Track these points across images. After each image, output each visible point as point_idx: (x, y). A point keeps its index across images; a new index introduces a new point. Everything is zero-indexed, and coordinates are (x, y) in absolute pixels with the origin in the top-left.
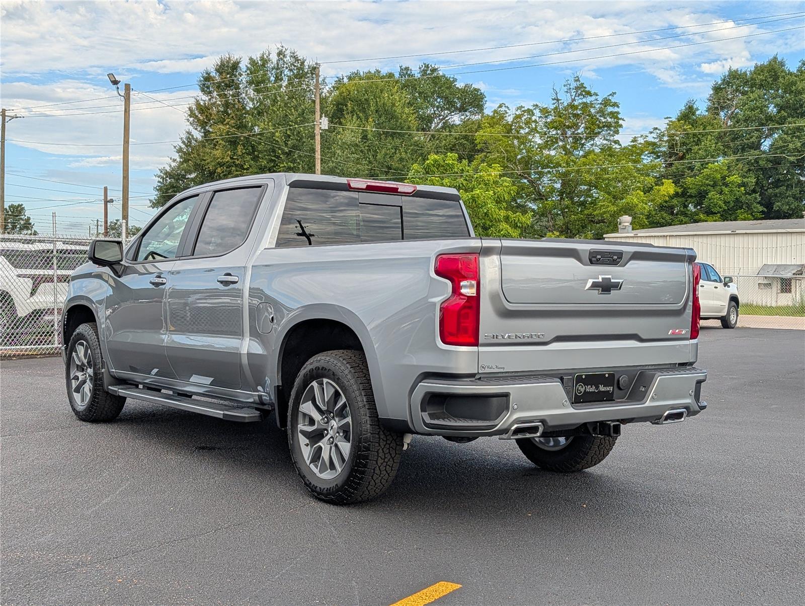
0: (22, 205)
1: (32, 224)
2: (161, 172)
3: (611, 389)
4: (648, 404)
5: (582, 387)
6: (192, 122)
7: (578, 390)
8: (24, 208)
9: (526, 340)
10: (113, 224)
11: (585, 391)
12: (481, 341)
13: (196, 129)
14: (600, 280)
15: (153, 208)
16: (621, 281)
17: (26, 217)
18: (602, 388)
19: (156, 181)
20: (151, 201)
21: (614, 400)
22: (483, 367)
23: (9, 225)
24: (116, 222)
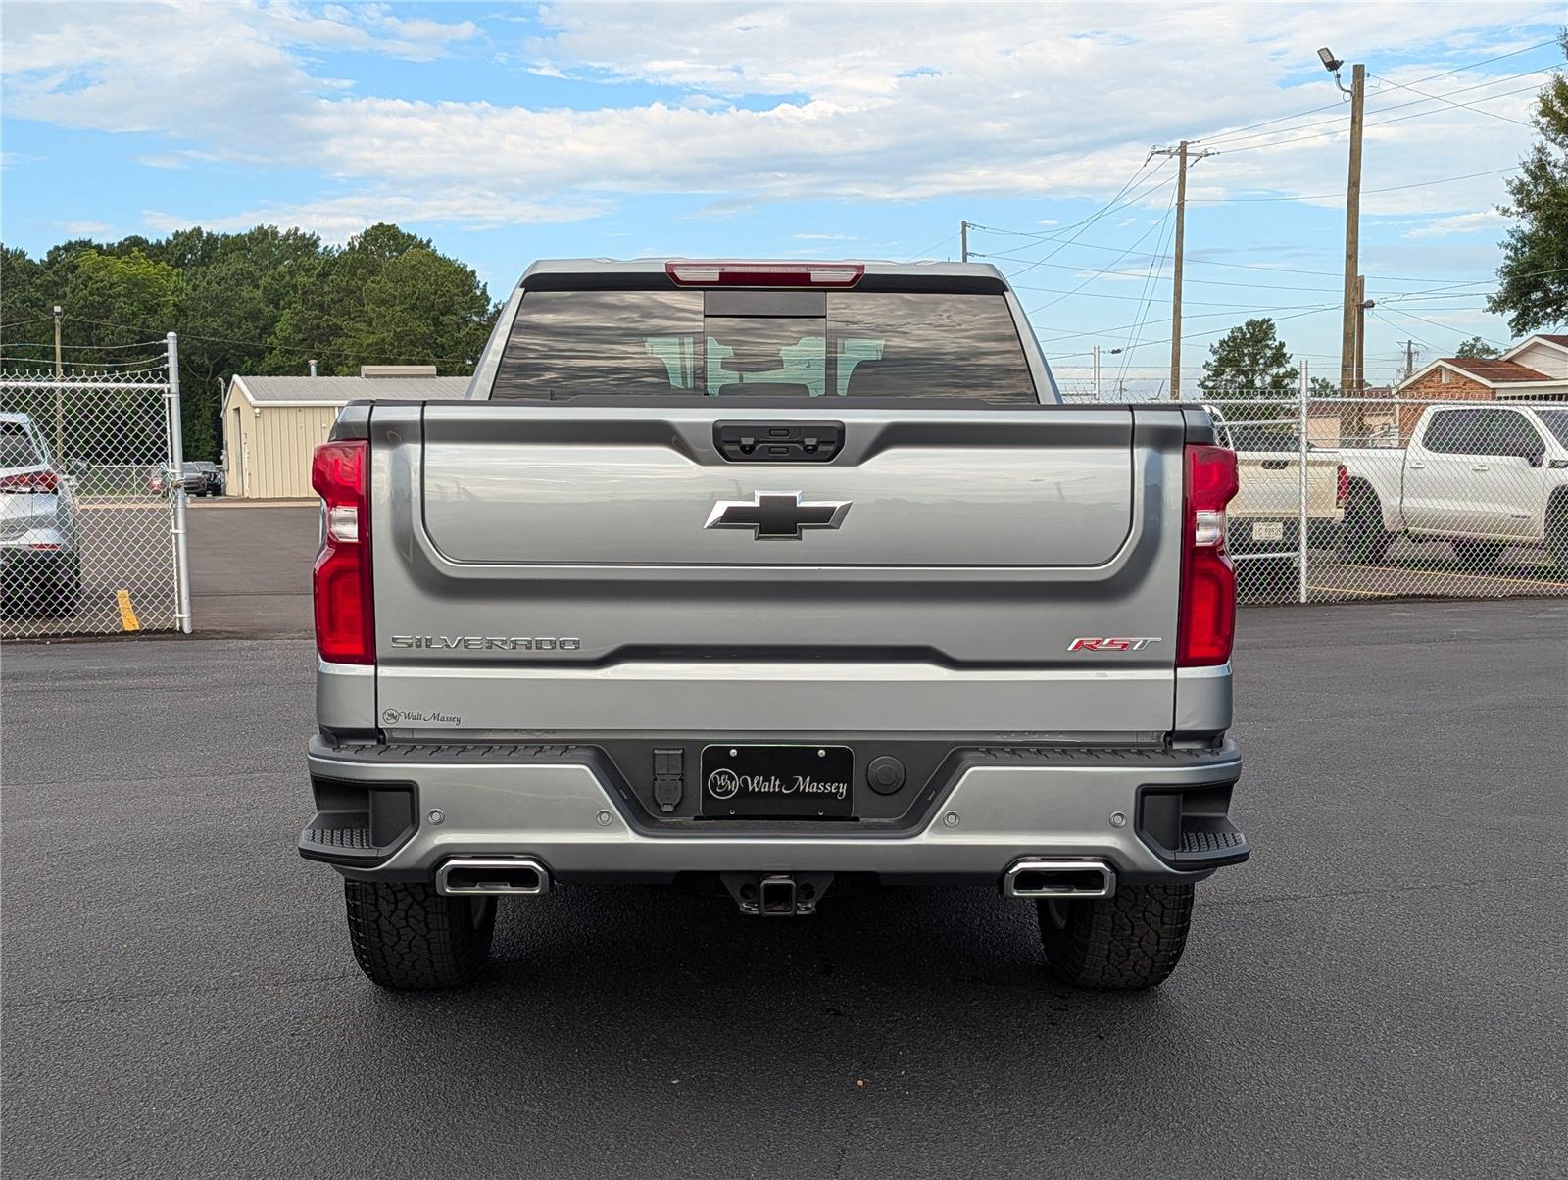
0: (1270, 320)
1: (1288, 355)
2: (1513, 236)
3: (843, 790)
4: (926, 838)
5: (731, 779)
6: (1545, 127)
7: (714, 785)
8: (1273, 325)
9: (522, 653)
10: (1467, 348)
11: (743, 790)
12: (381, 651)
13: (1554, 141)
14: (757, 503)
15: (1494, 312)
16: (838, 504)
17: (1277, 343)
18: (805, 785)
19: (1501, 258)
20: (1489, 298)
21: (857, 819)
22: (392, 715)
23: (1246, 358)
24: (1473, 342)
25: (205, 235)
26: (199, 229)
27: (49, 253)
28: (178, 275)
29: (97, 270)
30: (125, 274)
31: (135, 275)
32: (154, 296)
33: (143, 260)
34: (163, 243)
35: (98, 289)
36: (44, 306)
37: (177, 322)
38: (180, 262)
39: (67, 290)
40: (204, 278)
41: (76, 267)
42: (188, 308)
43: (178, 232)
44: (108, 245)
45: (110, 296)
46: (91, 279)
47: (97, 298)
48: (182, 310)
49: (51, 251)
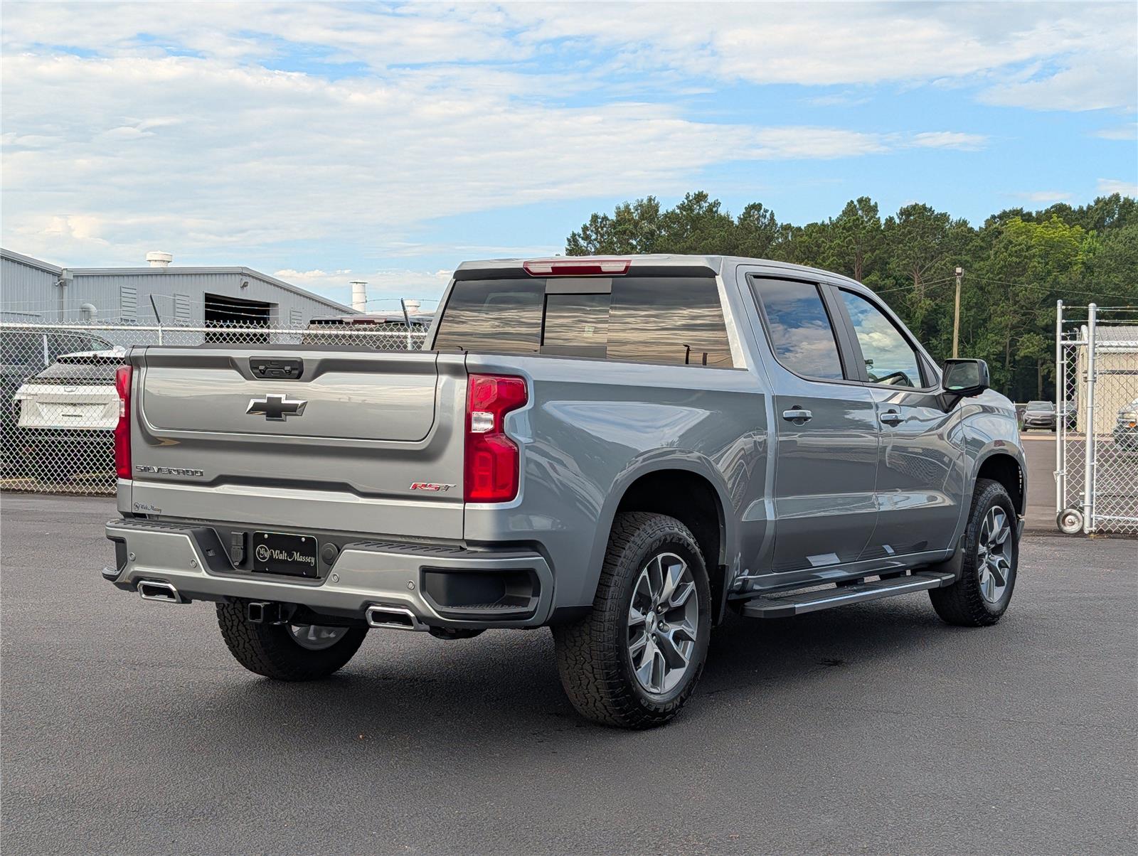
3: (313, 561)
4: (326, 588)
5: (266, 551)
7: (259, 553)
14: (266, 401)
16: (299, 402)
18: (297, 557)
21: (319, 578)
25: (1122, 200)
26: (1118, 195)
27: (987, 221)
28: (1092, 237)
29: (1018, 234)
30: (1043, 238)
31: (1052, 238)
32: (1067, 256)
33: (1060, 225)
34: (1085, 209)
35: (1016, 252)
36: (971, 266)
37: (1084, 278)
38: (1099, 225)
39: (992, 252)
40: (1116, 238)
41: (1000, 233)
42: (1095, 266)
43: (1098, 198)
44: (1037, 212)
45: (1026, 257)
46: (1011, 242)
47: (1014, 259)
48: (1089, 267)
49: (988, 220)
